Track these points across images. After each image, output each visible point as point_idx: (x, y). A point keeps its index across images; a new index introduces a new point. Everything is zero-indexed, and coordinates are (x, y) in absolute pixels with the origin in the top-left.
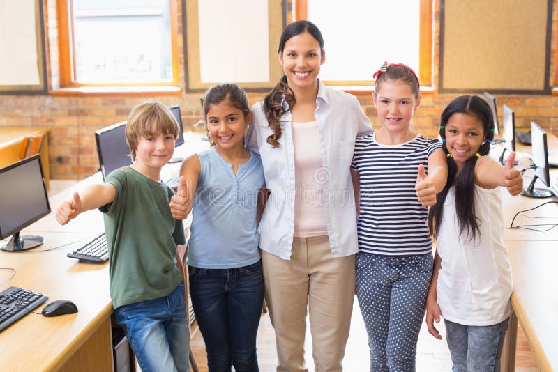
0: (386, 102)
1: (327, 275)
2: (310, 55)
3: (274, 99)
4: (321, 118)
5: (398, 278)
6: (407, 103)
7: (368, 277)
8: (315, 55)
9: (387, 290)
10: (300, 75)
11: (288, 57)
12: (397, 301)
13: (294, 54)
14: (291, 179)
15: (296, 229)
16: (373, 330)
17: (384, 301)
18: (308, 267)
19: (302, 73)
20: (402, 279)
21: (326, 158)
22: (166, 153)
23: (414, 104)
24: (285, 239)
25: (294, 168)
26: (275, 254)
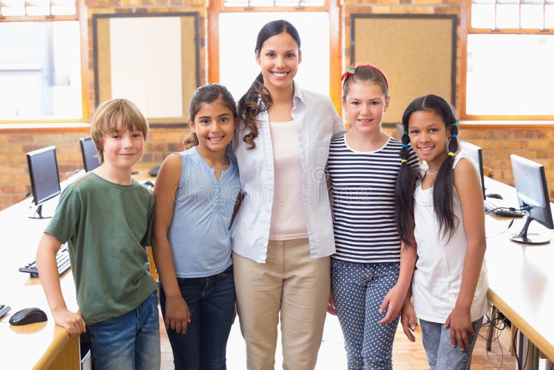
0: (356, 103)
1: (303, 279)
2: (289, 55)
3: (250, 99)
4: (298, 117)
5: (373, 278)
6: (378, 103)
7: (344, 277)
8: (294, 55)
9: (361, 290)
10: (278, 75)
11: (267, 57)
12: (371, 301)
13: (272, 54)
14: (270, 179)
15: (273, 231)
16: (349, 332)
17: (359, 301)
18: (284, 271)
19: (281, 73)
20: (377, 278)
21: (305, 158)
22: (134, 151)
23: (384, 104)
24: (260, 241)
25: (273, 168)
26: (250, 258)
